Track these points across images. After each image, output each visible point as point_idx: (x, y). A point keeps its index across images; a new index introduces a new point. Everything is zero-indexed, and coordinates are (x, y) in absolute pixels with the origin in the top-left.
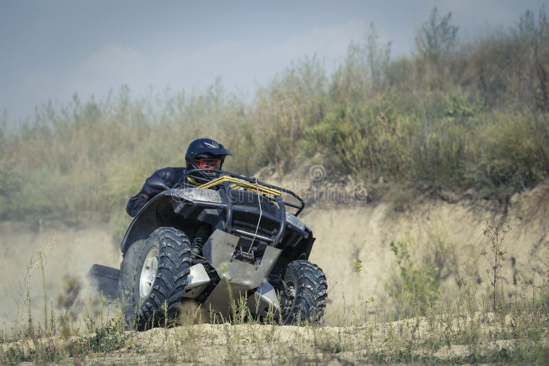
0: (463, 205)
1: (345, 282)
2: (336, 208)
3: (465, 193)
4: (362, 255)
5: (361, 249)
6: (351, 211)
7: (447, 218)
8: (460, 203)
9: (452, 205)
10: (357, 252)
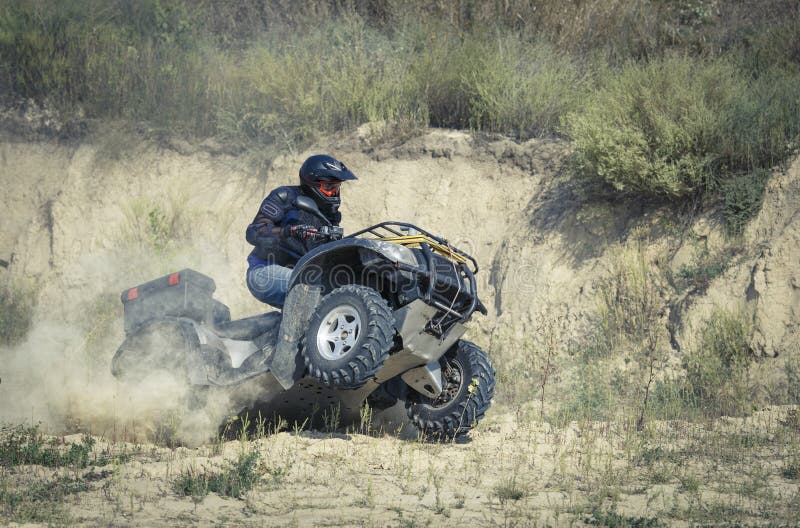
0: (199, 159)
1: (29, 242)
2: (11, 141)
3: (203, 144)
4: (57, 208)
5: (54, 201)
6: (34, 147)
7: (177, 174)
8: (195, 156)
9: (185, 158)
10: (48, 205)
